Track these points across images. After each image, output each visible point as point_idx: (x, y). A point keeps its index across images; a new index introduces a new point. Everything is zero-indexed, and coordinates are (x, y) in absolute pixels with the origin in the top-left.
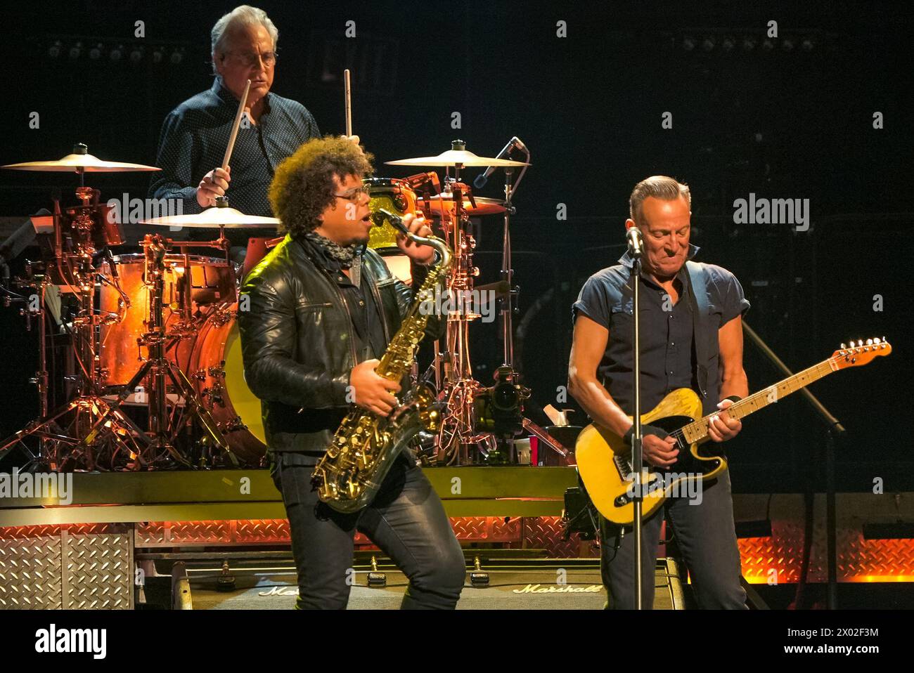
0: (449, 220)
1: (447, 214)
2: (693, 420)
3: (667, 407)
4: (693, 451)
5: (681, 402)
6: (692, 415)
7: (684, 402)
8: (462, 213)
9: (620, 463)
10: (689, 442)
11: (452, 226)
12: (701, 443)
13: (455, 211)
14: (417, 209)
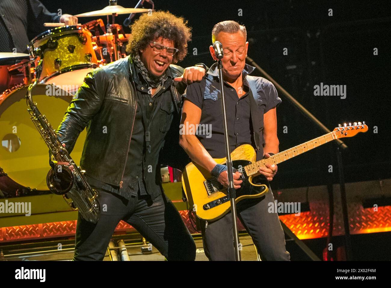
0: (111, 46)
1: (110, 43)
2: (251, 163)
3: (237, 154)
4: (250, 180)
5: (245, 152)
6: (251, 160)
7: (246, 152)
8: (118, 41)
9: (208, 185)
10: (248, 175)
11: (114, 50)
12: (255, 176)
13: (114, 41)
14: (92, 42)
